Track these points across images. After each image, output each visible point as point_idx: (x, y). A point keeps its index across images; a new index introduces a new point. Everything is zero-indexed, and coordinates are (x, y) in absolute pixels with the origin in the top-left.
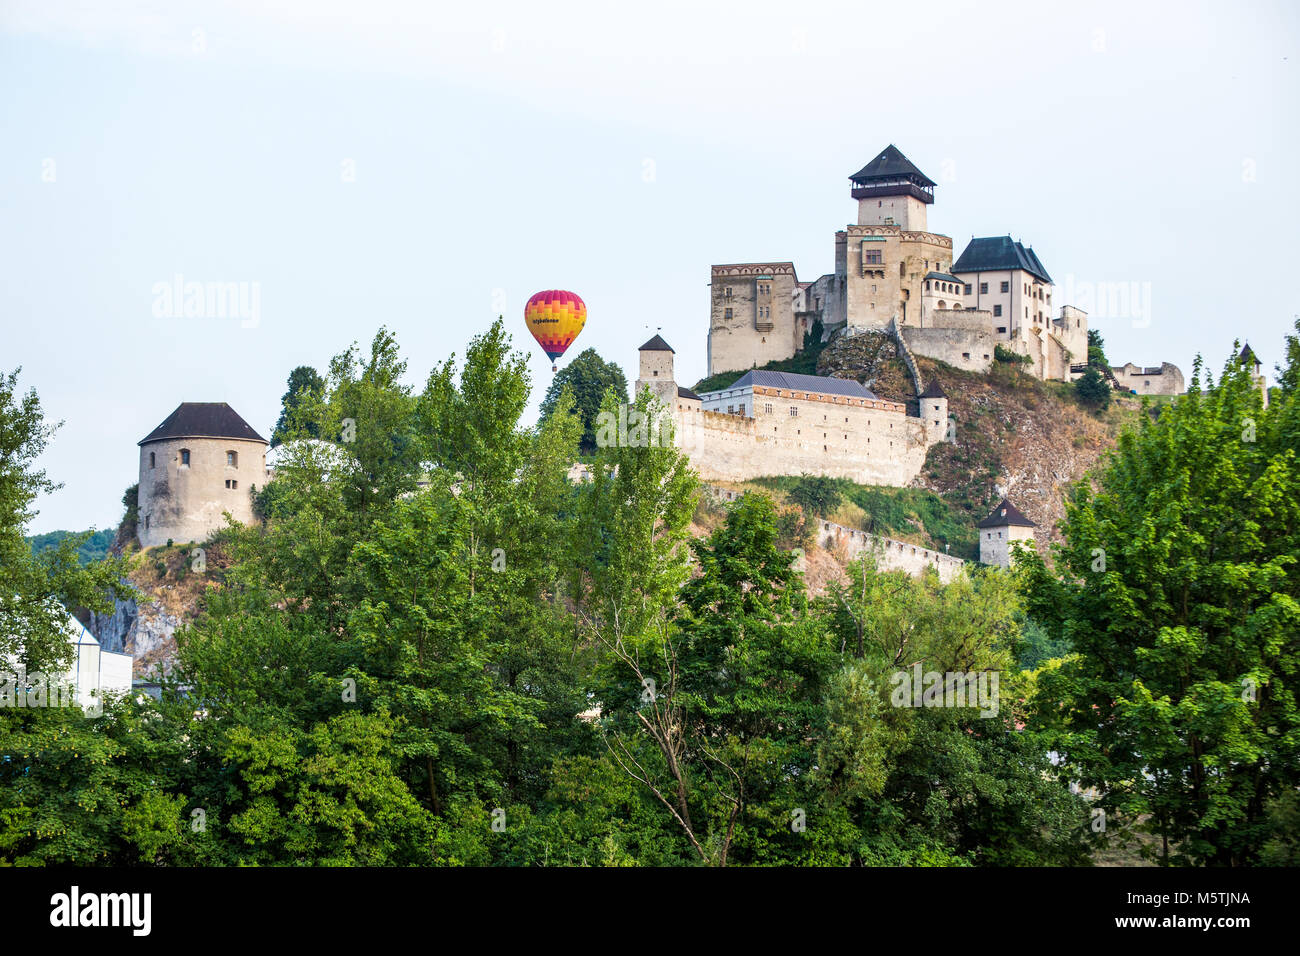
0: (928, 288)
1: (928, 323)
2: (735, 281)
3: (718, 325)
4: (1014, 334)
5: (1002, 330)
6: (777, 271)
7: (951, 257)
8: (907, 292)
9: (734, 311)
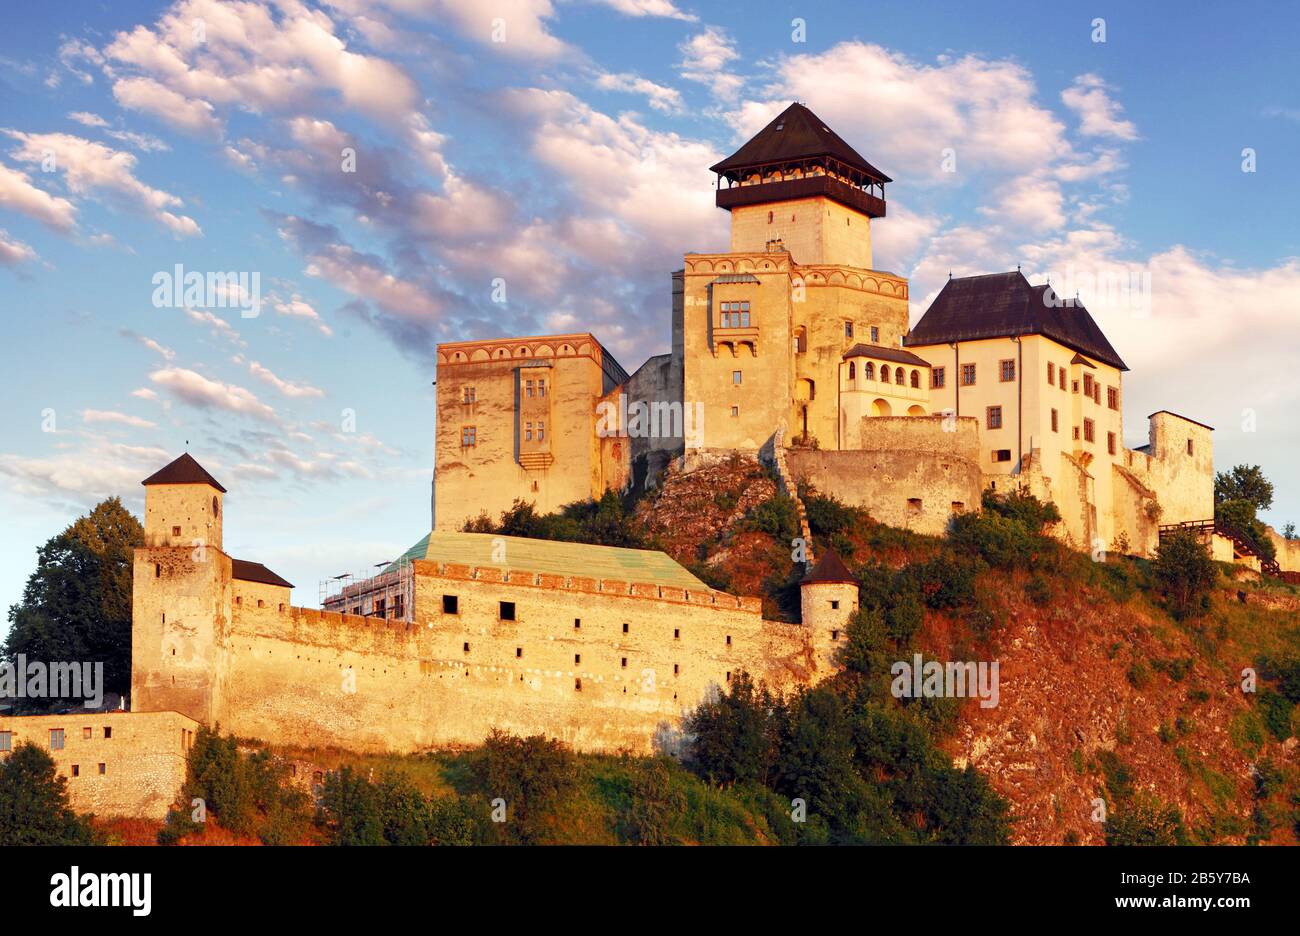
0: (852, 375)
1: (852, 442)
2: (477, 373)
3: (449, 459)
4: (1026, 463)
5: (1004, 455)
6: (561, 351)
7: (905, 315)
8: (812, 383)
9: (479, 433)
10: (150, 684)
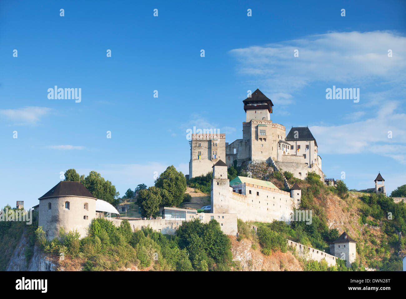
0: (279, 146)
1: (280, 160)
2: (202, 140)
3: (195, 158)
4: (312, 166)
5: (307, 164)
9: (202, 153)
10: (217, 207)
